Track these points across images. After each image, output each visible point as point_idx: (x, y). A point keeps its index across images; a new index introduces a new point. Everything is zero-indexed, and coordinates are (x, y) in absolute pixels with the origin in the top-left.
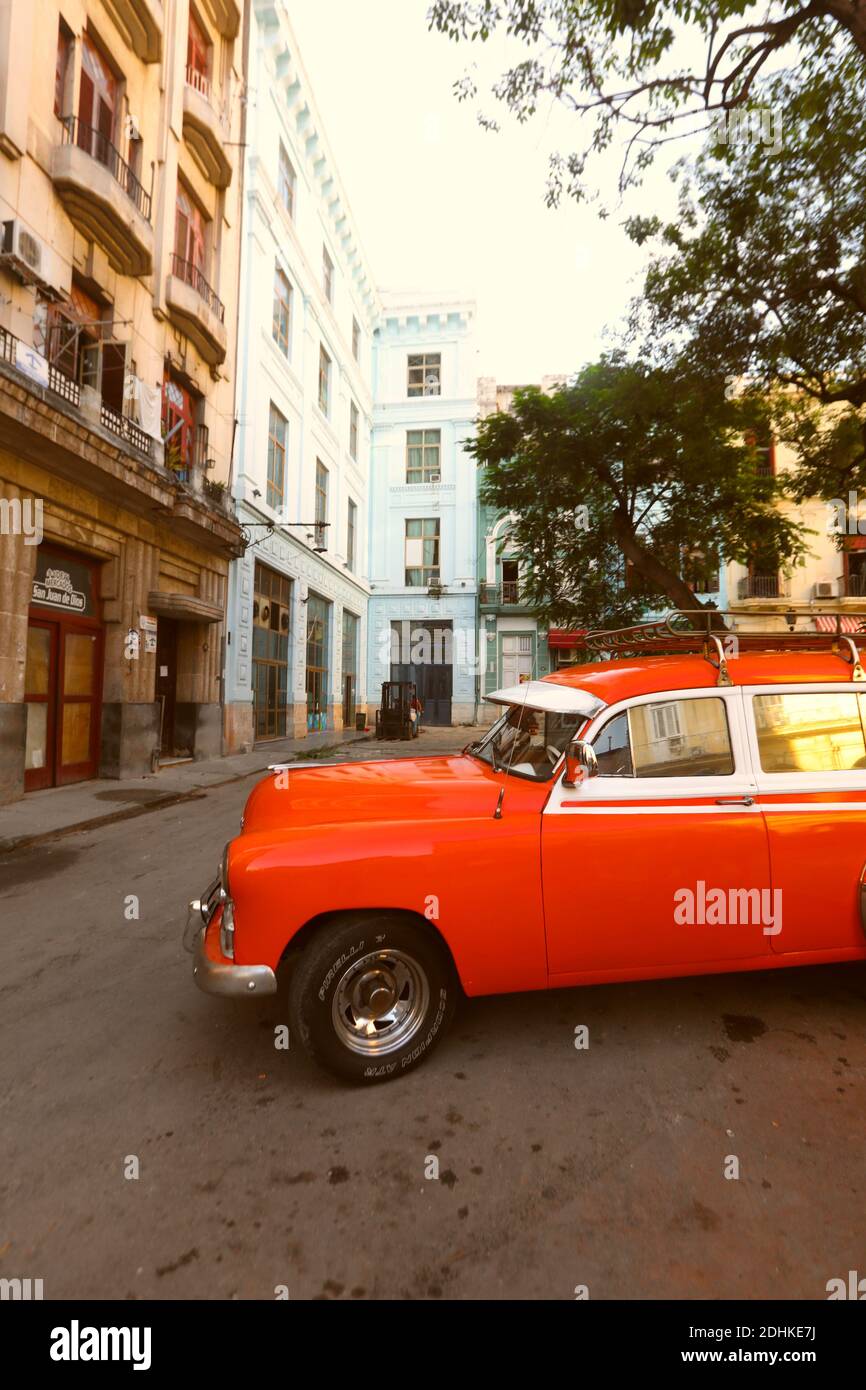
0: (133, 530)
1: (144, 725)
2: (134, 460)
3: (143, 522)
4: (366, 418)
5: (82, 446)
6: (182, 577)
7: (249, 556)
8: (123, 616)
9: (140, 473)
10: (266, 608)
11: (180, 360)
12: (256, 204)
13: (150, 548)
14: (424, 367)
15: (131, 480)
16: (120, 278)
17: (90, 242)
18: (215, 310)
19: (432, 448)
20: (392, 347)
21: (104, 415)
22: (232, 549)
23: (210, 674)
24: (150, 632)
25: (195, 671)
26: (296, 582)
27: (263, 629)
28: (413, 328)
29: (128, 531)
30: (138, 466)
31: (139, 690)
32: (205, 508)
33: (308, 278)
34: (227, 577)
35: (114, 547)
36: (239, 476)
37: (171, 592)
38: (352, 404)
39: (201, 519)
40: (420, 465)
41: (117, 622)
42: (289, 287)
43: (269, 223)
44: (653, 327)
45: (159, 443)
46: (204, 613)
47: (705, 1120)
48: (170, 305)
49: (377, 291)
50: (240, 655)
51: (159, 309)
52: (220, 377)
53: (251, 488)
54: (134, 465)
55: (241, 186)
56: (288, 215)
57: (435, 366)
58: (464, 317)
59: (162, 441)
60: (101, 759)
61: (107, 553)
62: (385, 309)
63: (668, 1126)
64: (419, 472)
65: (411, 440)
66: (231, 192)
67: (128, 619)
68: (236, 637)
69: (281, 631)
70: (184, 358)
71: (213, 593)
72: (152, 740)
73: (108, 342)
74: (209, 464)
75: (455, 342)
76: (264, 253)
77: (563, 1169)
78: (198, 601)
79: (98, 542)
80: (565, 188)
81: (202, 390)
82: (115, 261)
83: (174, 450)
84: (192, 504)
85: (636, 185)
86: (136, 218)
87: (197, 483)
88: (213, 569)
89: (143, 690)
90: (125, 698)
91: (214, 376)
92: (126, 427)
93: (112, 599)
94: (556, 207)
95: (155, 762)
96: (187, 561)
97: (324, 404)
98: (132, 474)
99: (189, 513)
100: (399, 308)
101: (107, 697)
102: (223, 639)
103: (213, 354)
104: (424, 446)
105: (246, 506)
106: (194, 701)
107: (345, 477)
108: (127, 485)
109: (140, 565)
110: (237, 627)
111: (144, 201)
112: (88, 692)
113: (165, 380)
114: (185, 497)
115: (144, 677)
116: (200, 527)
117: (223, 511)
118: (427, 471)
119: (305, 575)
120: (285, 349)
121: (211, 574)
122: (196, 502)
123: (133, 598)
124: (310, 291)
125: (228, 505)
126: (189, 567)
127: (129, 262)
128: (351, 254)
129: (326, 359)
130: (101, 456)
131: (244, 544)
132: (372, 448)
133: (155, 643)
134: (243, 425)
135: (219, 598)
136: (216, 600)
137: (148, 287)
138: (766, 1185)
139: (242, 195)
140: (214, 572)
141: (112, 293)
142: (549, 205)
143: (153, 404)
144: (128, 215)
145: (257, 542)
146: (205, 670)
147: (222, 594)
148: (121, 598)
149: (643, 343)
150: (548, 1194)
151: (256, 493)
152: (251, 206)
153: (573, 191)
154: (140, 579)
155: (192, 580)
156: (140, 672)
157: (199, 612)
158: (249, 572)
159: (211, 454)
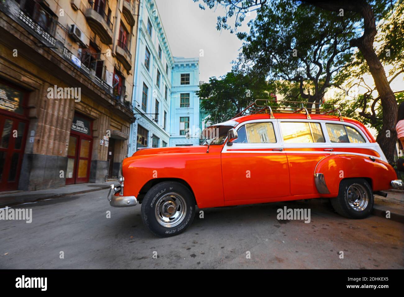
0: (103, 112)
1: (104, 167)
2: (104, 91)
3: (106, 109)
4: (169, 90)
5: (89, 85)
6: (117, 126)
7: (136, 123)
8: (99, 135)
9: (106, 95)
10: (141, 138)
11: (119, 68)
12: (141, 31)
13: (108, 117)
14: (185, 77)
15: (103, 96)
16: (103, 44)
17: (95, 34)
18: (129, 56)
19: (187, 98)
20: (177, 72)
21: (96, 78)
22: (131, 120)
23: (124, 155)
24: (107, 141)
25: (119, 153)
26: (149, 132)
27: (139, 144)
28: (182, 67)
29: (101, 111)
30: (105, 93)
31: (103, 157)
32: (124, 107)
33: (155, 51)
34: (130, 128)
35: (97, 116)
36: (134, 101)
37: (113, 130)
38: (166, 86)
39: (123, 110)
40: (184, 102)
41: (97, 137)
42: (149, 54)
43: (144, 36)
44: (245, 61)
45: (111, 88)
46: (123, 136)
47: (275, 240)
48: (116, 53)
49: (173, 57)
50: (133, 150)
51: (114, 54)
52: (130, 74)
53: (137, 104)
54: (104, 92)
55: (137, 27)
56: (149, 35)
57: (188, 77)
58: (196, 64)
59: (112, 87)
60: (90, 177)
61: (95, 117)
62: (175, 62)
63: (264, 242)
64: (184, 104)
65: (182, 96)
66: (135, 27)
67: (100, 137)
68: (132, 145)
69: (145, 145)
70: (120, 67)
71: (125, 132)
72: (106, 172)
73: (99, 60)
74: (126, 96)
75: (194, 71)
76: (143, 44)
77: (232, 252)
78: (121, 133)
79: (92, 113)
80: (222, 25)
81: (125, 76)
82: (102, 40)
83: (116, 90)
84: (120, 105)
85: (240, 26)
86: (108, 29)
87: (122, 100)
88: (126, 125)
89: (104, 157)
90: (98, 159)
91: (128, 74)
92: (102, 82)
93: (96, 130)
94: (220, 30)
95: (106, 179)
96: (118, 122)
97: (158, 84)
98: (104, 95)
99: (120, 108)
100: (179, 62)
101: (93, 159)
102: (128, 145)
103: (128, 67)
104: (185, 97)
105: (136, 109)
106: (119, 162)
107: (164, 105)
108: (102, 98)
109: (105, 121)
110: (132, 143)
111: (111, 25)
112: (87, 157)
113: (114, 72)
114: (118, 103)
115: (104, 153)
116: (122, 112)
117: (129, 109)
118: (186, 104)
119: (152, 130)
120: (148, 69)
121: (125, 127)
122: (122, 105)
123: (102, 131)
124: (155, 55)
125: (131, 107)
126: (119, 124)
127: (106, 40)
128: (166, 48)
129: (159, 73)
130: (95, 88)
131: (135, 119)
132: (171, 98)
133: (108, 144)
134: (136, 86)
135: (127, 133)
136: (126, 134)
137: (111, 48)
138: (297, 252)
139: (137, 29)
140: (126, 126)
141: (100, 47)
142: (218, 29)
143: (110, 77)
144: (106, 28)
145: (138, 119)
146: (122, 153)
147: (128, 132)
148: (98, 130)
149: (243, 65)
150: (227, 257)
151: (139, 106)
152: (140, 32)
153: (224, 26)
154: (104, 125)
155: (119, 128)
156: (103, 152)
157: (121, 136)
158: (136, 127)
159: (126, 94)
